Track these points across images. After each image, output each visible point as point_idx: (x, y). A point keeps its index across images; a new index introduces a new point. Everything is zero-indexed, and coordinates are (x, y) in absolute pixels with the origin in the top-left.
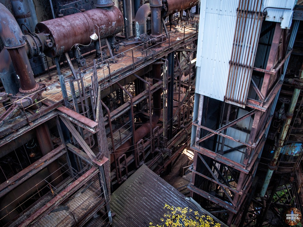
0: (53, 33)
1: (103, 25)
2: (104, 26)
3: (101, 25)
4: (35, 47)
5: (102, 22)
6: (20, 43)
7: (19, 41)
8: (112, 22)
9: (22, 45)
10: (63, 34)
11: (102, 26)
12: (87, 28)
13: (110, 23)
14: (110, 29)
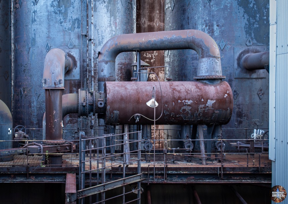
0: (109, 92)
1: (189, 100)
2: (191, 101)
3: (186, 99)
4: (84, 103)
5: (189, 96)
6: (53, 85)
7: (53, 83)
8: (207, 99)
9: (56, 88)
10: (122, 96)
11: (187, 101)
12: (160, 98)
13: (202, 100)
14: (201, 108)
